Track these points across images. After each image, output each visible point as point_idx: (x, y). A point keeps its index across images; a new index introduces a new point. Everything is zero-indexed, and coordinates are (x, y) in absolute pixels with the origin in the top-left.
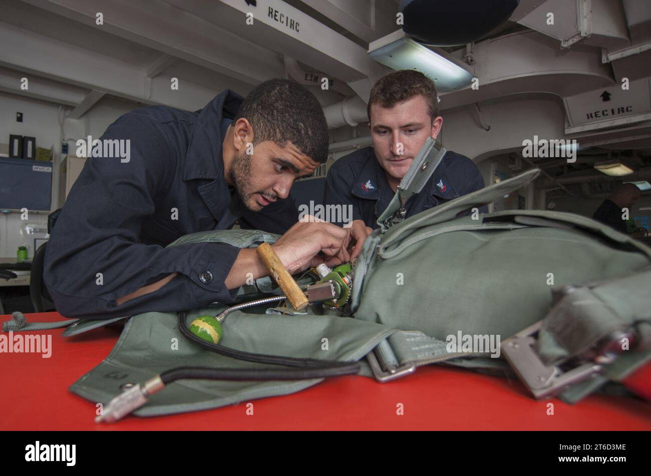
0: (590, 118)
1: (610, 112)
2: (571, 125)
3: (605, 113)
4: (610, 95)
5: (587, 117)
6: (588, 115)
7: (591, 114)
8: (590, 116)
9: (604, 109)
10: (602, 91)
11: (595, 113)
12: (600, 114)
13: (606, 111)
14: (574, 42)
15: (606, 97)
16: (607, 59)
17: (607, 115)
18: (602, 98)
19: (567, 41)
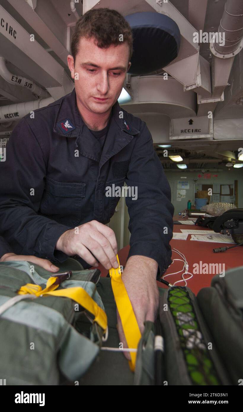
0: (182, 132)
1: (191, 131)
2: (173, 135)
3: (189, 131)
4: (193, 121)
5: (181, 132)
6: (181, 130)
7: (183, 130)
8: (182, 131)
9: (189, 129)
10: (189, 119)
11: (185, 130)
12: (187, 131)
13: (190, 130)
14: (191, 89)
15: (191, 122)
16: (200, 102)
17: (190, 132)
18: (189, 122)
19: (188, 87)
